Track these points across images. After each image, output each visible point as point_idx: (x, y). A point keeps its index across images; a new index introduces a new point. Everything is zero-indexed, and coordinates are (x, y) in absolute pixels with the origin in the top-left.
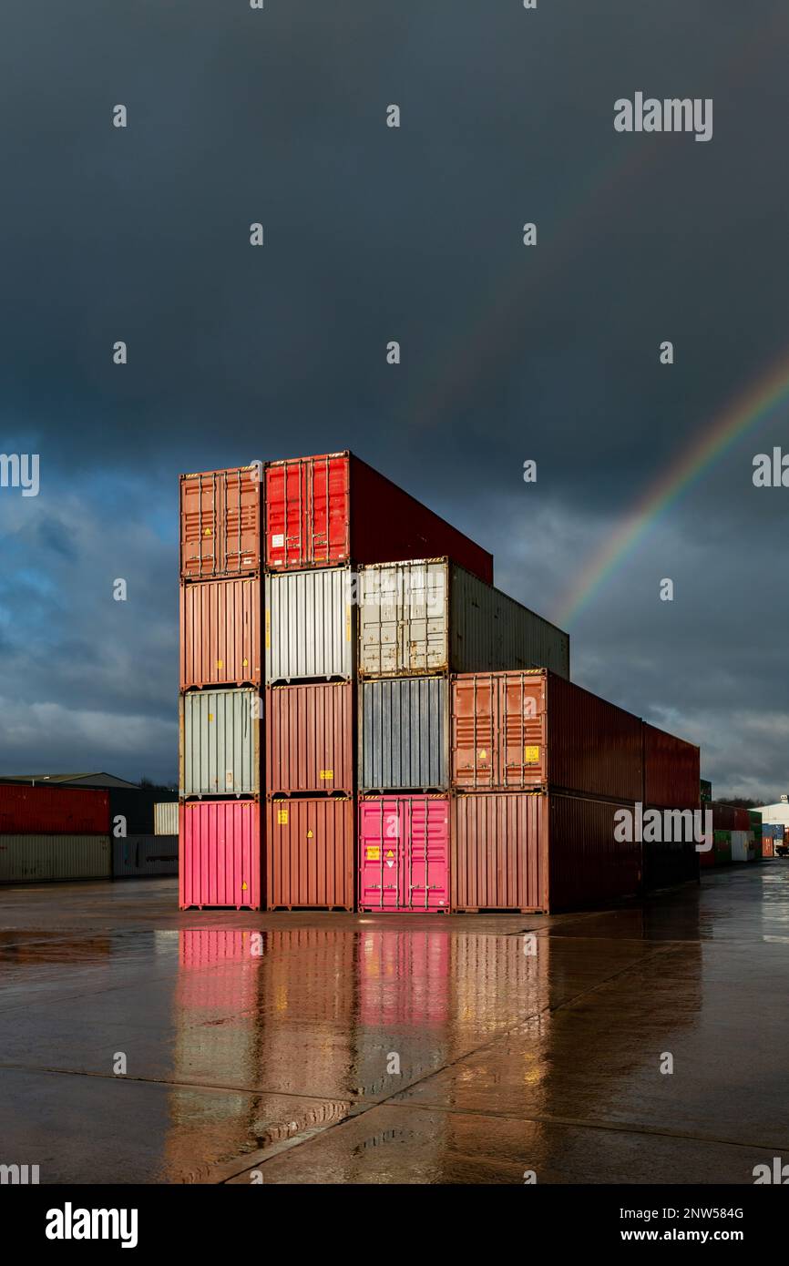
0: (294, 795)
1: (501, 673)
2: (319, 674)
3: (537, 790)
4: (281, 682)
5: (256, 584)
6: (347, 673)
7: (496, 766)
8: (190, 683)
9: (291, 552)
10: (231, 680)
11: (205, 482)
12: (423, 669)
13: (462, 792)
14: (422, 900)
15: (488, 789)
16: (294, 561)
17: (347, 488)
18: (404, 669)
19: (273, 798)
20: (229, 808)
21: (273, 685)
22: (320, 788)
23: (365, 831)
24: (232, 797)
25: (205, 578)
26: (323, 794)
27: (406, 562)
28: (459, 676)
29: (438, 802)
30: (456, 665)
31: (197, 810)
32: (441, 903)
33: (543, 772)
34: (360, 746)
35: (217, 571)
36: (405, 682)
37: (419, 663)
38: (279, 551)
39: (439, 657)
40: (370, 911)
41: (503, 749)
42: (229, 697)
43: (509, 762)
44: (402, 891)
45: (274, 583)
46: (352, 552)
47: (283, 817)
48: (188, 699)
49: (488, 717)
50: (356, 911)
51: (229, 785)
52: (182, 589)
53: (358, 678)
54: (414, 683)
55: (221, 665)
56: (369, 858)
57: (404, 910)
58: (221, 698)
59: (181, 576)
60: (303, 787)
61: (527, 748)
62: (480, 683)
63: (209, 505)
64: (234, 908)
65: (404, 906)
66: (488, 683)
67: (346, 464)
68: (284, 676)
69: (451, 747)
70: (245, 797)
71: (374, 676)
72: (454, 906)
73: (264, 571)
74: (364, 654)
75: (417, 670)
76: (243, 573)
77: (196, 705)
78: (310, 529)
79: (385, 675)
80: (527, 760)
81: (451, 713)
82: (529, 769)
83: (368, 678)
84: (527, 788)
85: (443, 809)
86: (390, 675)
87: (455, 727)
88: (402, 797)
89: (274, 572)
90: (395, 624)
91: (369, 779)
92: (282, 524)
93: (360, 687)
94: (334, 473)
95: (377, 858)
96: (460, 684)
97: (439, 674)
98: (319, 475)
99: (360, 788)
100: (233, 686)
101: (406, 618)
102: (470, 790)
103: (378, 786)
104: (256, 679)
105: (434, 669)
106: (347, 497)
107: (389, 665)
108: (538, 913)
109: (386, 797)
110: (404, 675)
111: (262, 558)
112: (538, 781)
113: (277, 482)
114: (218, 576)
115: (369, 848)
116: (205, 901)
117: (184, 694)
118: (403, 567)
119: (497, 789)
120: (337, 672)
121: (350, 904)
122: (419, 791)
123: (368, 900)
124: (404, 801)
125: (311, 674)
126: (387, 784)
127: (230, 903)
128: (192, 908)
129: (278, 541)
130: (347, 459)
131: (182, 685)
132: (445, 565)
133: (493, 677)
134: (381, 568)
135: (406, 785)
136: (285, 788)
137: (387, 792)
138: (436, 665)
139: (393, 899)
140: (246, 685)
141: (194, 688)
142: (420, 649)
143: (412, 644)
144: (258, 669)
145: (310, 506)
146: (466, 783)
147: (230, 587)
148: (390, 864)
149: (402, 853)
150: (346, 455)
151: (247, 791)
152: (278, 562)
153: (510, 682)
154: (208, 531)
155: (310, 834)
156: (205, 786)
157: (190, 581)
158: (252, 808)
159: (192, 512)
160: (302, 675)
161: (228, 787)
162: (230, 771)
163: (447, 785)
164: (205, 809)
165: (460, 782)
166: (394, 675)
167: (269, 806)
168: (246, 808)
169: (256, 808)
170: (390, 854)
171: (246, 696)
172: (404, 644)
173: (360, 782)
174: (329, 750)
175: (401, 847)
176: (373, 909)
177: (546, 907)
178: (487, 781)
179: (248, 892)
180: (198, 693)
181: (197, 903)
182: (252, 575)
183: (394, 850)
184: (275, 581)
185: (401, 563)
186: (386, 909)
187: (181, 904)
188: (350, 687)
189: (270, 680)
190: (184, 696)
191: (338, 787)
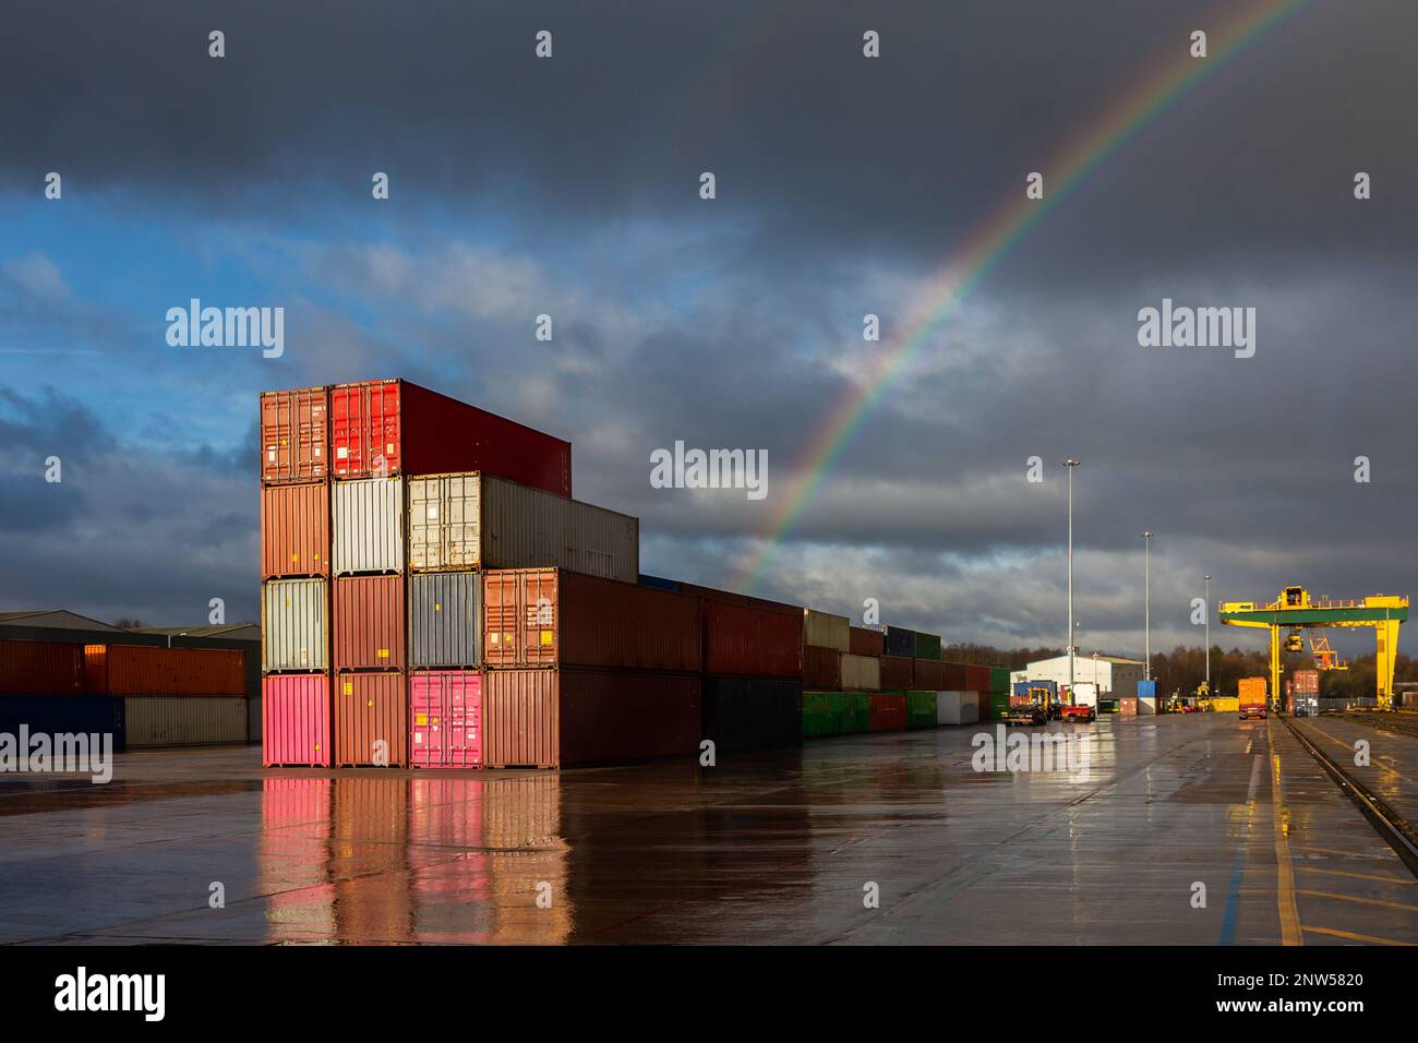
0: (358, 670)
1: (523, 570)
2: (377, 568)
3: (550, 668)
4: (346, 574)
5: (325, 490)
6: (400, 568)
7: (518, 648)
8: (270, 574)
9: (353, 463)
10: (304, 572)
11: (282, 399)
12: (460, 565)
13: (492, 669)
14: (459, 758)
15: (512, 667)
16: (356, 471)
17: (399, 410)
18: (446, 565)
19: (341, 672)
20: (305, 680)
21: (339, 577)
22: (378, 664)
23: (416, 701)
24: (307, 671)
25: (282, 483)
26: (381, 670)
27: (447, 475)
28: (490, 572)
29: (472, 675)
30: (488, 563)
31: (277, 682)
32: (476, 761)
33: (556, 653)
34: (410, 629)
35: (292, 476)
36: (447, 576)
37: (457, 561)
38: (343, 461)
39: (474, 557)
40: (418, 767)
41: (524, 634)
42: (303, 586)
43: (529, 644)
44: (444, 751)
45: (340, 489)
46: (403, 465)
47: (348, 689)
48: (269, 587)
49: (512, 607)
50: (407, 767)
51: (304, 661)
52: (263, 492)
53: (408, 572)
54: (454, 577)
55: (296, 558)
56: (418, 724)
57: (447, 767)
58: (296, 587)
59: (262, 481)
60: (364, 664)
61: (543, 632)
62: (506, 578)
63: (285, 420)
64: (309, 766)
65: (446, 764)
66: (513, 578)
67: (398, 390)
68: (348, 569)
69: (483, 630)
70: (317, 671)
71: (422, 571)
72: (485, 763)
73: (331, 478)
74: (413, 552)
75: (456, 566)
76: (314, 480)
77: (276, 592)
78: (369, 443)
79: (431, 570)
80: (543, 643)
81: (483, 603)
82: (544, 650)
83: (417, 572)
84: (542, 666)
85: (476, 683)
86: (434, 570)
87: (486, 615)
88: (444, 672)
89: (339, 479)
90: (438, 527)
91: (419, 656)
92: (345, 439)
93: (410, 579)
94: (388, 396)
95: (424, 724)
96: (490, 579)
97: (473, 570)
98: (375, 398)
99: (410, 665)
100: (306, 576)
101: (447, 522)
102: (499, 667)
103: (424, 663)
104: (325, 571)
105: (470, 565)
106: (398, 418)
107: (434, 561)
108: (551, 768)
109: (432, 673)
110: (446, 570)
111: (329, 467)
112: (551, 660)
113: (341, 402)
114: (293, 482)
115: (418, 715)
116: (285, 760)
117: (266, 583)
118: (444, 479)
119: (519, 666)
120: (391, 567)
121: (403, 762)
122: (458, 668)
123: (416, 759)
124: (446, 676)
125: (370, 568)
126: (433, 662)
127: (306, 762)
128: (273, 766)
129: (342, 453)
130: (398, 385)
131: (264, 574)
132: (478, 478)
133: (516, 573)
134: (427, 479)
135: (447, 663)
136: (349, 665)
137: (432, 668)
138: (472, 562)
139: (436, 758)
140: (317, 576)
141: (274, 578)
142: (459, 549)
143: (452, 544)
144: (327, 563)
145: (369, 424)
146: (495, 661)
147: (303, 491)
148: (435, 728)
149: (445, 719)
150: (397, 382)
151: (318, 667)
152: (342, 472)
153: (530, 577)
154: (284, 442)
155: (370, 704)
156: (284, 662)
157: (269, 485)
158: (322, 682)
159: (270, 425)
160: (363, 569)
161: (303, 663)
162: (304, 649)
163: (480, 663)
164: (284, 681)
165: (491, 660)
166: (437, 570)
167: (336, 679)
168: (318, 681)
169: (326, 681)
170: (435, 720)
171: (318, 585)
172: (445, 544)
173: (410, 660)
174: (385, 633)
175: (444, 714)
176: (422, 766)
177: (557, 763)
178: (511, 660)
179: (319, 751)
180: (278, 582)
181: (278, 761)
182: (321, 481)
183: (438, 717)
184: (340, 487)
185: (442, 475)
186: (432, 766)
187: (265, 762)
188: (402, 579)
189: (336, 572)
190: (266, 584)
191: (393, 664)
